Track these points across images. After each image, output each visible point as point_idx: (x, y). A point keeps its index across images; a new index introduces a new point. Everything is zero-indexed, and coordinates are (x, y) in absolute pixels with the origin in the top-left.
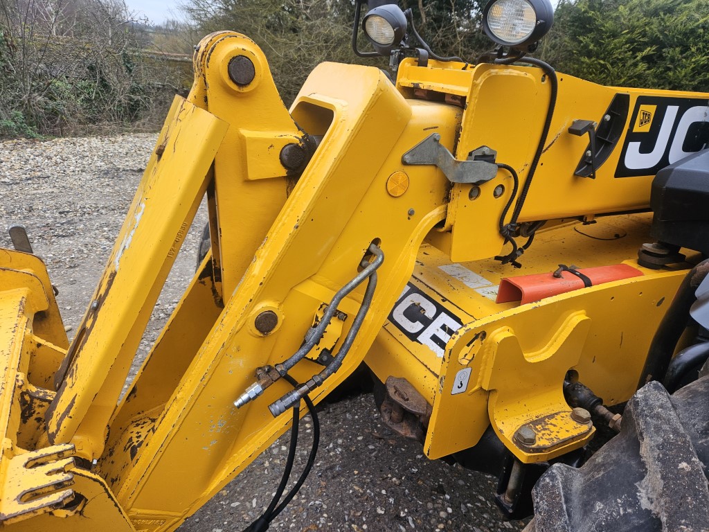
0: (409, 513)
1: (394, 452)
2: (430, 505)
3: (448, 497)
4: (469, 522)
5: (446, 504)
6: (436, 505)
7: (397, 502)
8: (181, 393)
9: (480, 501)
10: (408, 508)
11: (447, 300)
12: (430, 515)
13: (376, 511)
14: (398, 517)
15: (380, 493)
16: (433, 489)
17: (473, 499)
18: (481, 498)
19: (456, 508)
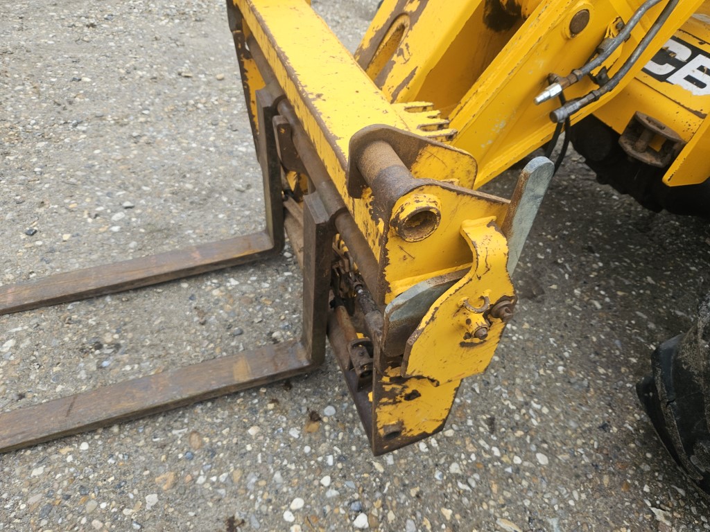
0: (566, 261)
1: (544, 218)
2: (583, 258)
3: (598, 255)
4: (618, 274)
5: (597, 260)
6: (588, 260)
7: (554, 252)
8: (482, 87)
9: (625, 262)
10: (564, 257)
11: (705, 42)
12: (584, 265)
13: (536, 256)
14: (556, 263)
15: (538, 245)
16: (583, 248)
17: (620, 260)
18: (626, 260)
19: (606, 264)
